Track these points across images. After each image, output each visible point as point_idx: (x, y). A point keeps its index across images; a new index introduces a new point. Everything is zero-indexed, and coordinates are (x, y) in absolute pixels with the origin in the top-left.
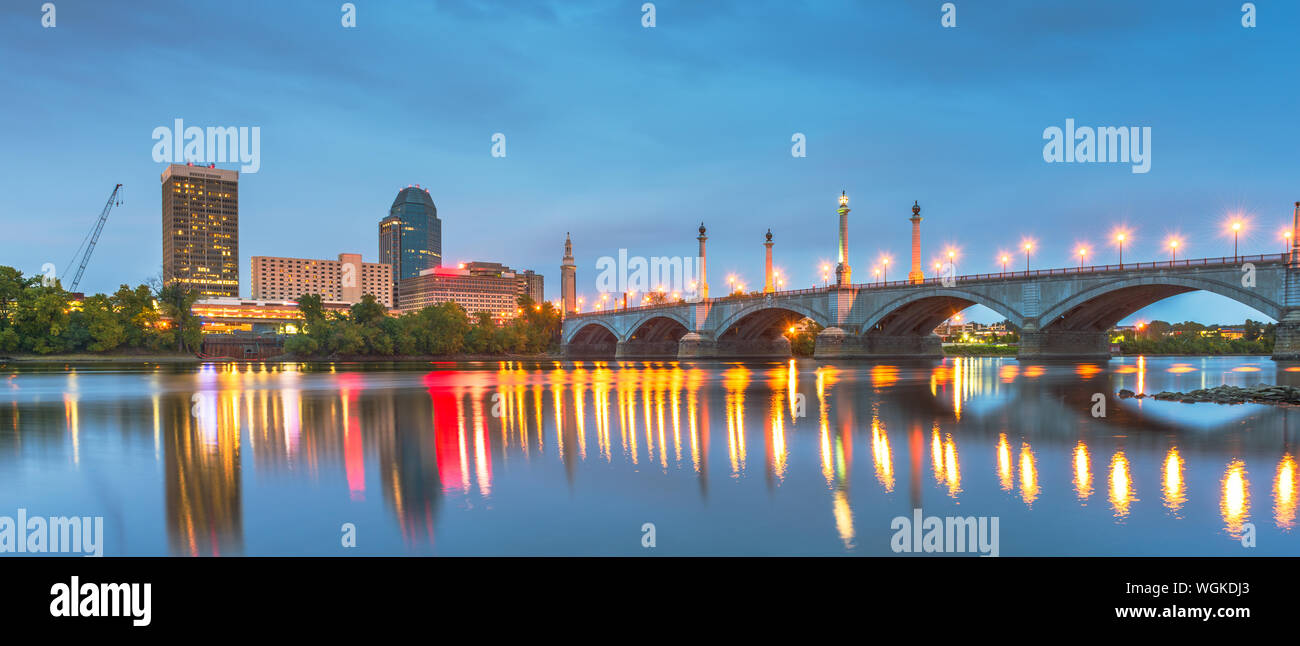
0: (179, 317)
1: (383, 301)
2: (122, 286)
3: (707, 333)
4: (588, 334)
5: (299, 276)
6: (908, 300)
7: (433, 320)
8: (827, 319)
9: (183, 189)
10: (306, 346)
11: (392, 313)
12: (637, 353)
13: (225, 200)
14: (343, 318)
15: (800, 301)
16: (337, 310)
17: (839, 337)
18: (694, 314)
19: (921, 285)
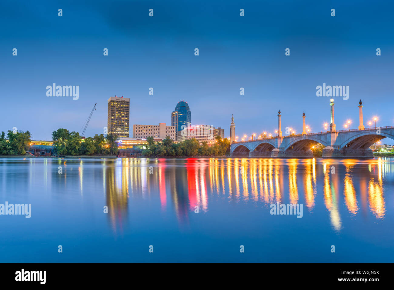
0: (112, 144)
1: (172, 138)
2: (96, 135)
3: (282, 149)
4: (239, 149)
5: (147, 131)
6: (359, 136)
7: (188, 144)
8: (327, 143)
9: (114, 104)
10: (149, 153)
11: (175, 142)
12: (257, 156)
13: (126, 107)
14: (160, 144)
15: (316, 137)
16: (158, 141)
17: (332, 150)
18: (277, 142)
19: (363, 131)
